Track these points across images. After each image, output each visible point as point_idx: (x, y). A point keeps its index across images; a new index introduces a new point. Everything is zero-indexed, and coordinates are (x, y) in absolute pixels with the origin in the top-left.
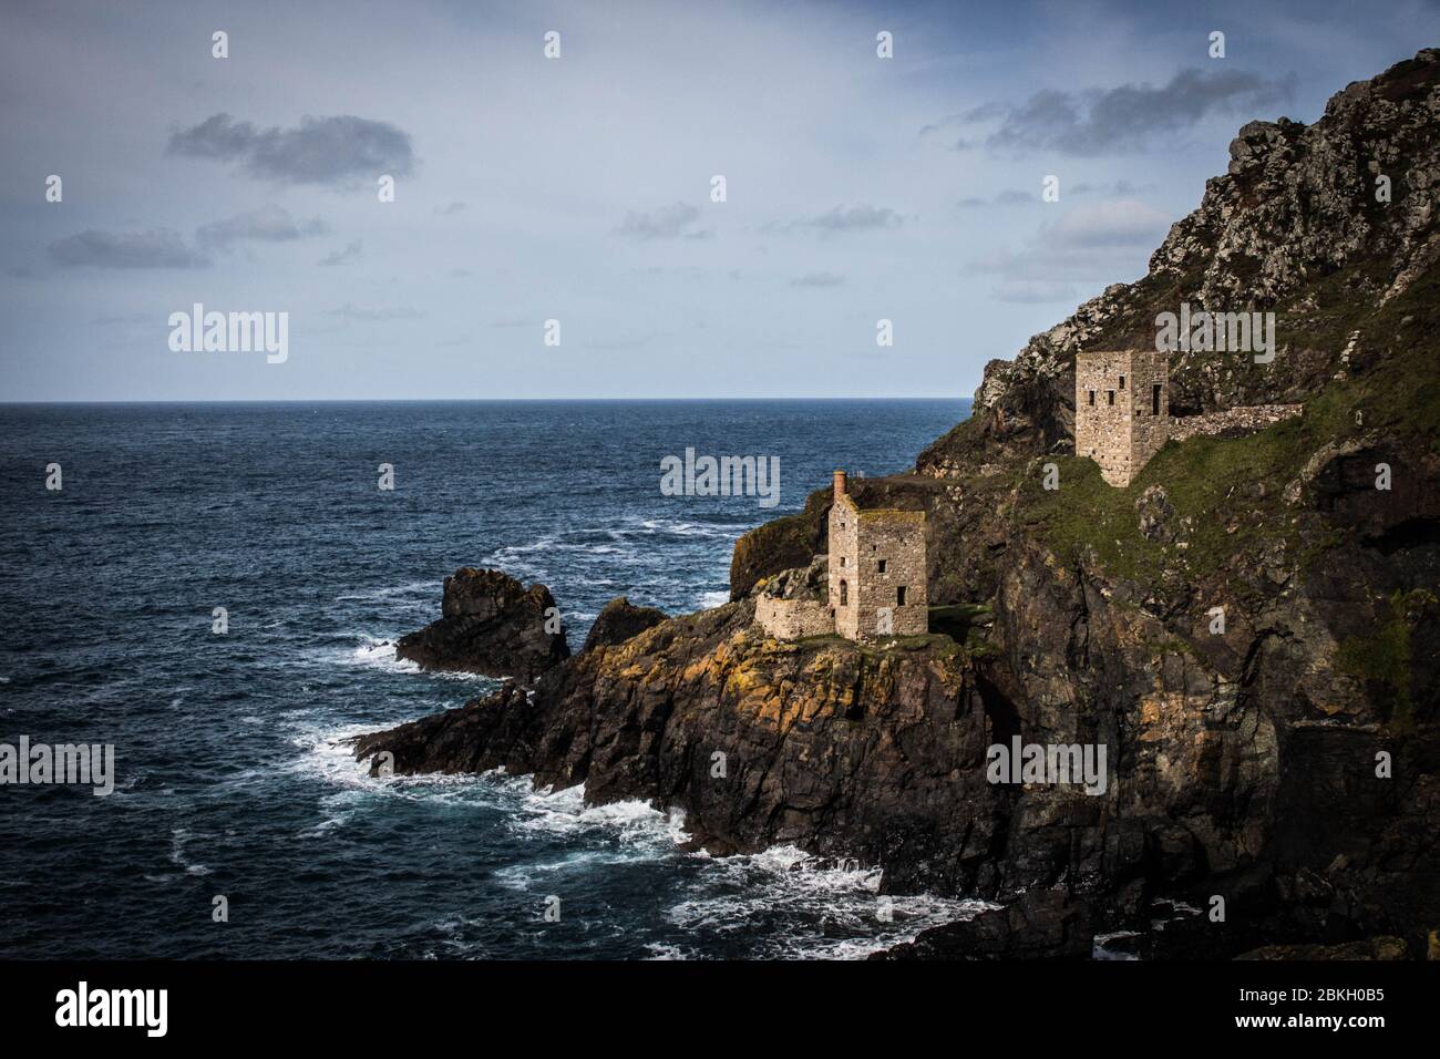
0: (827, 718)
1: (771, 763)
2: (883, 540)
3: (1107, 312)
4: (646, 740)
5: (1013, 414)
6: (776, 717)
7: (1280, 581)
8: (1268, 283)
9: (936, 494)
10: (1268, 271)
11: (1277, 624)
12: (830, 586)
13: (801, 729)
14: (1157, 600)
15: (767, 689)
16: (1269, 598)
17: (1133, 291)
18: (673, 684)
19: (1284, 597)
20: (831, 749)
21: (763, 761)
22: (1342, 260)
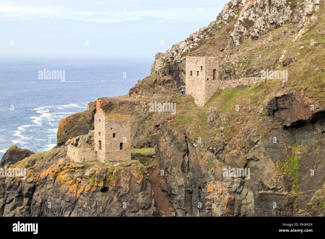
0: (94, 192)
1: (73, 209)
2: (114, 126)
3: (200, 38)
4: (26, 200)
5: (165, 75)
6: (75, 192)
7: (255, 141)
8: (256, 31)
9: (136, 105)
10: (256, 26)
11: (254, 157)
12: (95, 142)
13: (84, 196)
14: (213, 148)
15: (71, 181)
16: (251, 147)
18: (36, 179)
19: (256, 147)
20: (95, 203)
21: (70, 208)
22: (282, 23)
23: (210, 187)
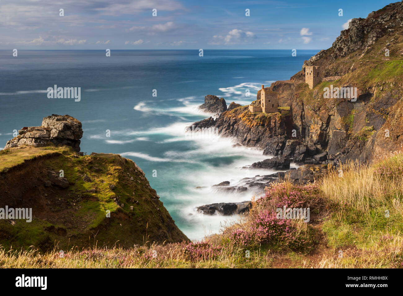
0: (258, 126)
2: (269, 97)
4: (231, 127)
6: (250, 125)
11: (332, 114)
12: (261, 104)
14: (314, 109)
17: (325, 51)
21: (247, 132)
23: (312, 127)
